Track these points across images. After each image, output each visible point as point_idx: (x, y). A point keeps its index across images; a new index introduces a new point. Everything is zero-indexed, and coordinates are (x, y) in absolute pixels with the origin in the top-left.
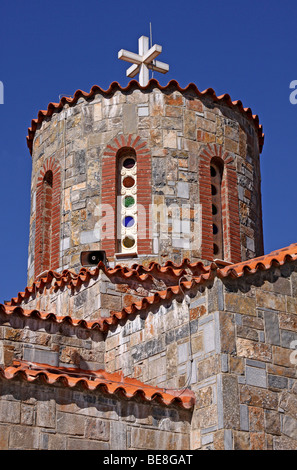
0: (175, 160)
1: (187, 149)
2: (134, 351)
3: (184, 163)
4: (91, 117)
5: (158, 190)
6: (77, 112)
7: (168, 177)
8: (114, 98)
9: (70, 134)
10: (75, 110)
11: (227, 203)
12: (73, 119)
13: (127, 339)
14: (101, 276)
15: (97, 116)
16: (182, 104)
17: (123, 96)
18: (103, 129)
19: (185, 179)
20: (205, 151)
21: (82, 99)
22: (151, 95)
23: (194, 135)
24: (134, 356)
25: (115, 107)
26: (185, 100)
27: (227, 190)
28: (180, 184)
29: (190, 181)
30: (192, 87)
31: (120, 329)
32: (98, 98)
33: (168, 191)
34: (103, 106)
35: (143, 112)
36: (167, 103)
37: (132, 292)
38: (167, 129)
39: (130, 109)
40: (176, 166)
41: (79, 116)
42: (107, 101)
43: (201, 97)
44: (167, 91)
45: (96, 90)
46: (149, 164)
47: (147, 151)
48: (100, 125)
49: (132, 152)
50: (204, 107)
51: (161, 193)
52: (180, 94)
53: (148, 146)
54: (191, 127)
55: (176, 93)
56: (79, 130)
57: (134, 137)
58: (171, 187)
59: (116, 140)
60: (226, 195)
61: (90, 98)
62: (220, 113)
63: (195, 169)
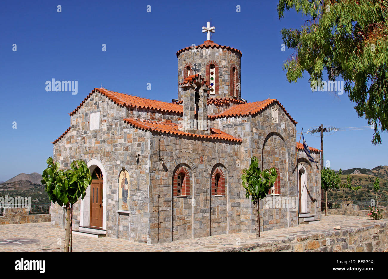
0: (225, 68)
1: (227, 65)
2: (224, 126)
3: (227, 69)
4: (202, 54)
5: (221, 77)
6: (198, 51)
7: (223, 73)
8: (209, 49)
9: (196, 58)
10: (197, 51)
11: (236, 80)
12: (197, 53)
13: (222, 122)
14: (213, 104)
15: (204, 54)
16: (226, 52)
17: (212, 49)
18: (206, 58)
19: (227, 74)
20: (231, 66)
21: (199, 48)
22: (219, 49)
23: (229, 61)
24: (224, 127)
25: (209, 52)
26: (227, 51)
27: (236, 76)
28: (226, 75)
29: (228, 74)
30: (229, 48)
31: (219, 119)
32: (204, 49)
33: (223, 78)
34: (206, 51)
35: (217, 54)
36: (223, 52)
37: (219, 108)
38: (223, 59)
39: (213, 53)
40: (225, 70)
41: (199, 53)
42: (207, 50)
43: (231, 50)
44: (223, 49)
45: (204, 46)
46: (218, 69)
47: (218, 66)
48: (205, 57)
49: (214, 65)
50: (231, 53)
51: (221, 78)
52: (226, 49)
53: (218, 64)
54: (228, 59)
55: (225, 49)
56: (199, 57)
57: (215, 61)
58: (224, 76)
59: (209, 62)
60: (235, 78)
61: (202, 48)
62: (235, 54)
63: (229, 71)
